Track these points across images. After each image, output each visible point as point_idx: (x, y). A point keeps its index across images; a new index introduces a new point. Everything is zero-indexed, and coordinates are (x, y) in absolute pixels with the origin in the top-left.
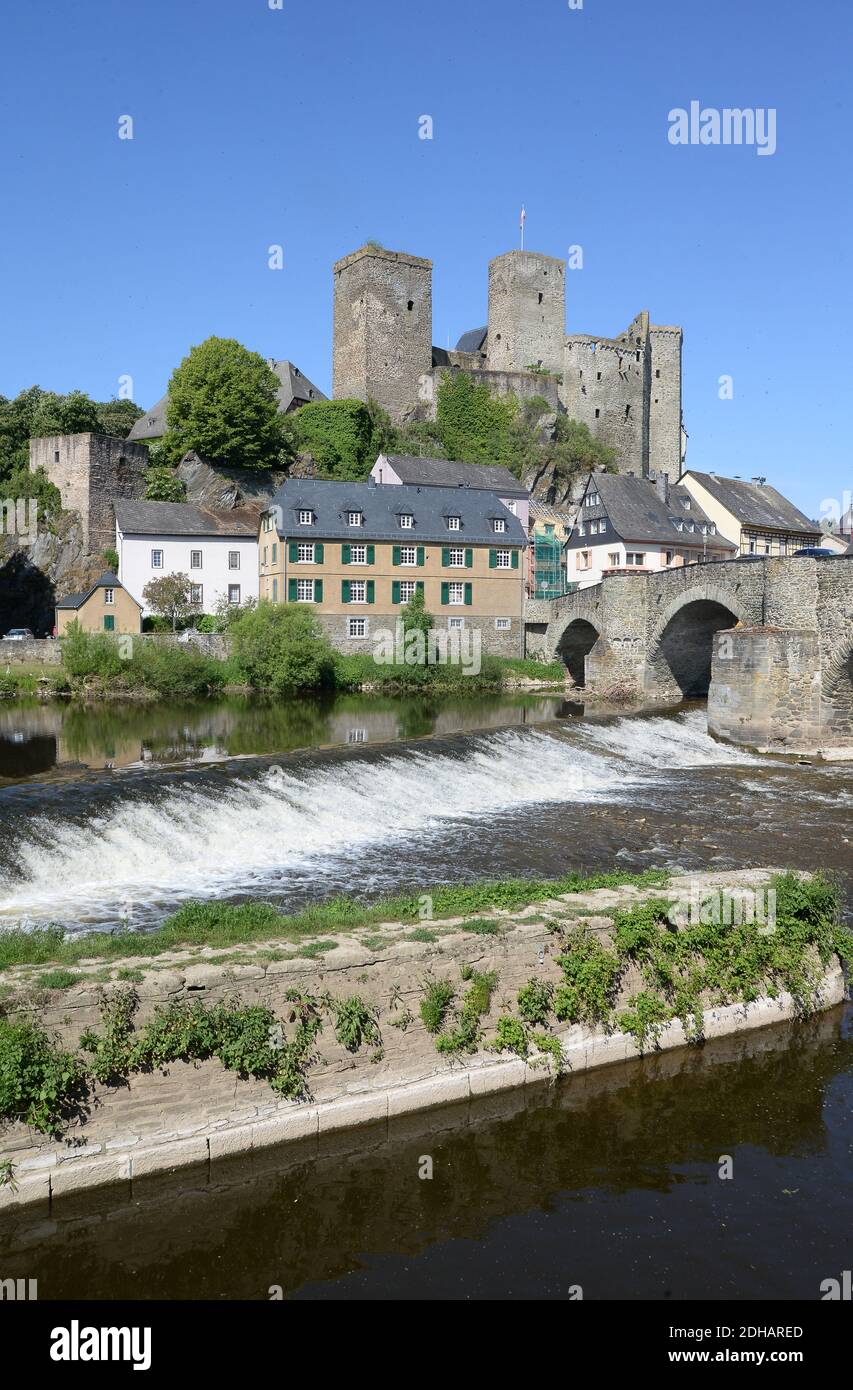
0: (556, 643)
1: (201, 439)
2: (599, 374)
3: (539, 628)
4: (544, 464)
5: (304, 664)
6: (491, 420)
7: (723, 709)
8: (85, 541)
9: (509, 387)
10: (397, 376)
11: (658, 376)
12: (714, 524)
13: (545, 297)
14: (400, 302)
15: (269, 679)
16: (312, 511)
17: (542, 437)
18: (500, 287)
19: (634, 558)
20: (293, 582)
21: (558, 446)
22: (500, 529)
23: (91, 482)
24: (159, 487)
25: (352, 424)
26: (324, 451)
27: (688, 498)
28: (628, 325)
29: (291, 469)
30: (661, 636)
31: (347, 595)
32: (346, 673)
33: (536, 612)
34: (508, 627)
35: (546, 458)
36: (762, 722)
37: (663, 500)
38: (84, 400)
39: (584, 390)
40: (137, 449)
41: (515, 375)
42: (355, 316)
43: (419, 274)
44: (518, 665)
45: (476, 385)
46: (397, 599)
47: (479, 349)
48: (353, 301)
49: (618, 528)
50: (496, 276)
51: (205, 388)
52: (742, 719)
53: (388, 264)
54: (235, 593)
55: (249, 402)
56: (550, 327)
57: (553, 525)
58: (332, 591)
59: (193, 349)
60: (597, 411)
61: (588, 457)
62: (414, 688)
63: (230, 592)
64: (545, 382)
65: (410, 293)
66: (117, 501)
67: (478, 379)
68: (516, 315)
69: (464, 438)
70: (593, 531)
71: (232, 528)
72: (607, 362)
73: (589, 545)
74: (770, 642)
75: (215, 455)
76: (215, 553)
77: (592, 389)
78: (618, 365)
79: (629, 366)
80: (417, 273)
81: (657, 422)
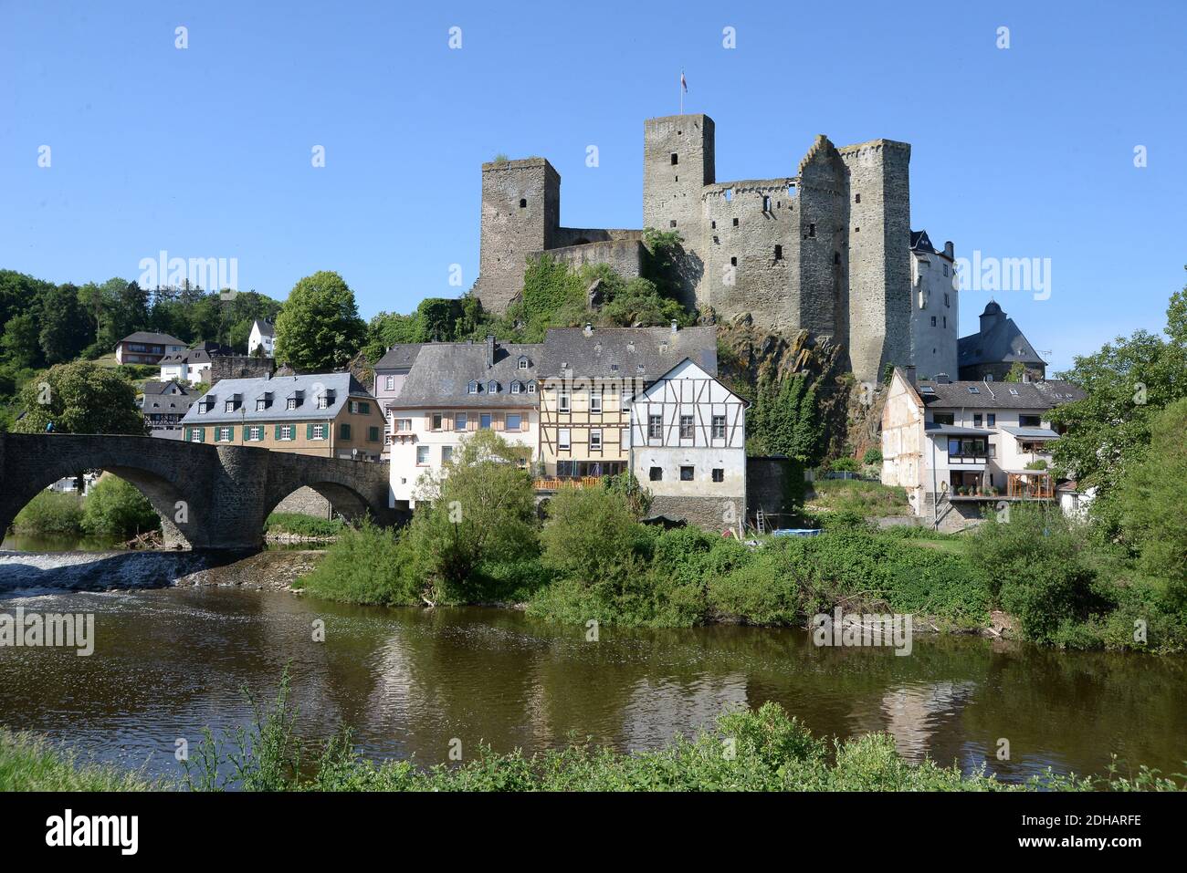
9: (583, 259)
11: (858, 200)
13: (679, 156)
14: (514, 202)
22: (323, 406)
43: (532, 173)
45: (556, 263)
53: (501, 173)
56: (684, 184)
60: (735, 259)
65: (521, 192)
67: (558, 257)
72: (745, 206)
77: (727, 237)
78: (762, 205)
79: (779, 203)
80: (530, 173)
81: (858, 253)
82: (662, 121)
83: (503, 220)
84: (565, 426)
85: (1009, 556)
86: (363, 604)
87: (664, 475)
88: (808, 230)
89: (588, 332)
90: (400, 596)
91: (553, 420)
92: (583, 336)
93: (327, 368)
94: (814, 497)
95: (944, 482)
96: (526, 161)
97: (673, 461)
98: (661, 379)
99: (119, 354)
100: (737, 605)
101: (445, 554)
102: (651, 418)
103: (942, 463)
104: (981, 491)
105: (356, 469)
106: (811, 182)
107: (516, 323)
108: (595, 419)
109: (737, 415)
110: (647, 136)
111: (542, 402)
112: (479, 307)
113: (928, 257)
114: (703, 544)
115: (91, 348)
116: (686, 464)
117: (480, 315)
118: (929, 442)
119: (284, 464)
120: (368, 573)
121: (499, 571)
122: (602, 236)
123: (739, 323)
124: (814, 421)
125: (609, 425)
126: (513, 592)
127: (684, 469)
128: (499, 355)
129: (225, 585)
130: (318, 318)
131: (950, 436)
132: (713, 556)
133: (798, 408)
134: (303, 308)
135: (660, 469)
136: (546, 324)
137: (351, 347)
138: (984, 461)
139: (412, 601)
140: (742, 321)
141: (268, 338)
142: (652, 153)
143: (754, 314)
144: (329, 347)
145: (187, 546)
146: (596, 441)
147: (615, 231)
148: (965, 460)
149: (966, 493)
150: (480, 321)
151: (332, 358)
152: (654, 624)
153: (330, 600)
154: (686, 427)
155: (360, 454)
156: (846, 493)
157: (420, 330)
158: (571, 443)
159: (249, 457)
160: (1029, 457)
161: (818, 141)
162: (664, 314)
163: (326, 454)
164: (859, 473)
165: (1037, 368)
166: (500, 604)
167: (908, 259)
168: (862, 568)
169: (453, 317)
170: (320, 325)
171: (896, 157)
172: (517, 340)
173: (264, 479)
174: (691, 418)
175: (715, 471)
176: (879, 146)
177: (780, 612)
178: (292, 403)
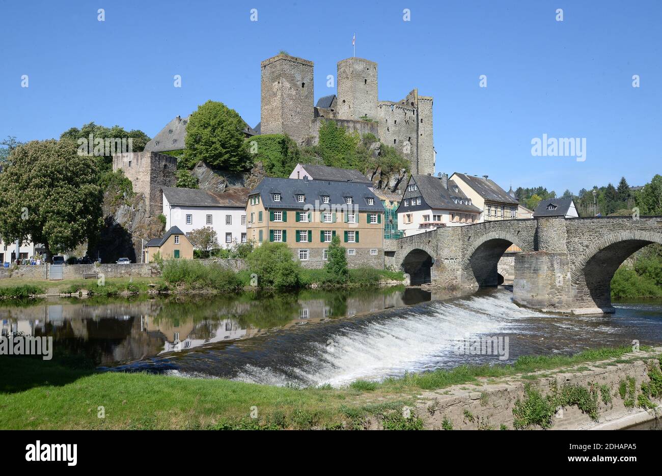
0: (401, 261)
1: (207, 155)
2: (395, 121)
3: (390, 254)
4: (376, 168)
5: (289, 274)
6: (346, 145)
7: (523, 291)
8: (147, 210)
9: (355, 128)
10: (297, 122)
11: (422, 122)
12: (470, 200)
13: (368, 81)
14: (298, 83)
15: (271, 282)
16: (280, 194)
17: (373, 154)
18: (345, 76)
19: (437, 217)
20: (272, 232)
21: (381, 159)
22: (371, 203)
23: (151, 178)
24: (184, 181)
25: (279, 147)
26: (268, 162)
27: (457, 187)
28: (406, 96)
29: (252, 171)
30: (471, 257)
31: (298, 238)
32: (304, 278)
33: (390, 245)
34: (376, 254)
35: (377, 165)
36: (543, 297)
37: (446, 188)
38: (122, 131)
39: (388, 129)
40: (172, 160)
41: (358, 122)
42: (275, 90)
43: (307, 69)
44: (384, 273)
45: (338, 127)
46: (323, 240)
47: (330, 107)
48: (274, 82)
49: (428, 202)
50: (342, 70)
51: (210, 129)
52: (533, 296)
53: (292, 63)
54: (229, 237)
55: (232, 136)
56: (371, 96)
57: (385, 200)
58: (291, 236)
59: (200, 107)
60: (395, 140)
61: (397, 165)
62: (338, 286)
63: (226, 237)
64: (372, 125)
65: (303, 79)
66: (164, 188)
67: (339, 124)
68: (353, 90)
69: (333, 155)
70: (413, 203)
71: (226, 202)
72: (399, 115)
73: (410, 211)
74: (545, 259)
75: (215, 163)
76: (219, 216)
77: (392, 129)
78: (404, 117)
79: (410, 117)
81: (422, 145)
82: (361, 60)
83: (293, 92)
91: (487, 219)
110: (354, 66)
111: (485, 210)
142: (357, 75)
176: (431, 100)
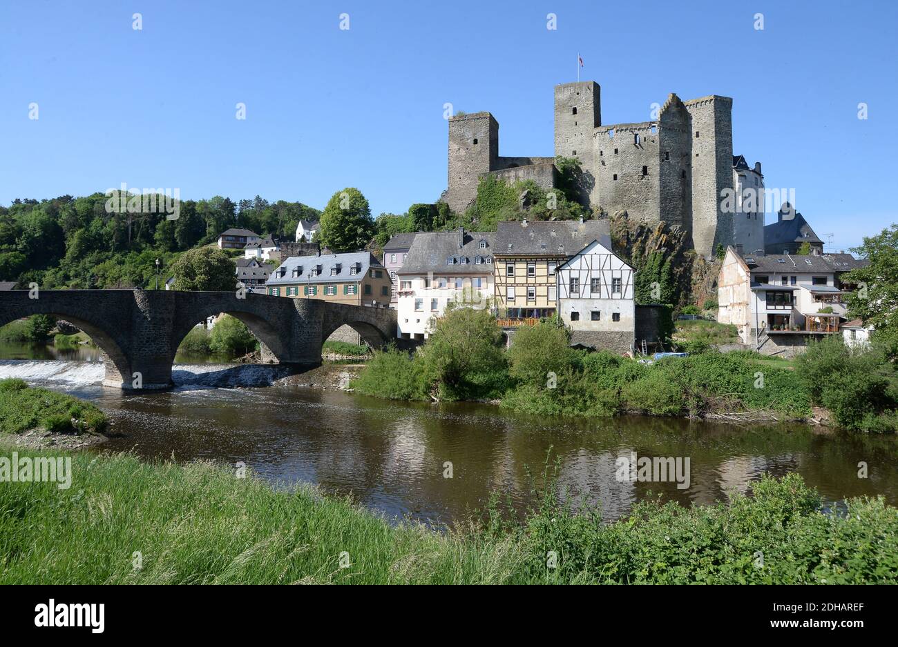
2: (617, 150)
10: (467, 183)
11: (697, 136)
13: (578, 109)
14: (469, 141)
16: (282, 272)
27: (486, 241)
39: (603, 163)
45: (498, 180)
60: (615, 176)
65: (474, 134)
77: (611, 161)
78: (634, 140)
79: (645, 138)
80: (480, 122)
81: (698, 170)
82: (566, 87)
83: (463, 152)
84: (512, 285)
85: (827, 371)
86: (393, 399)
87: (581, 317)
88: (664, 156)
89: (524, 224)
90: (417, 395)
91: (504, 281)
92: (521, 226)
93: (353, 249)
94: (675, 332)
95: (763, 322)
96: (477, 114)
97: (586, 308)
98: (578, 254)
99: (220, 242)
100: (642, 403)
101: (446, 368)
102: (572, 280)
103: (763, 309)
104: (788, 328)
105: (377, 313)
106: (667, 124)
107: (472, 219)
108: (531, 280)
109: (629, 278)
110: (556, 96)
111: (496, 270)
112: (448, 210)
113: (745, 172)
114: (614, 362)
115: (203, 240)
116: (595, 310)
117: (449, 215)
118: (753, 295)
119: (333, 310)
120: (396, 380)
121: (478, 379)
122: (526, 161)
123: (619, 218)
124: (670, 282)
125: (540, 285)
126: (489, 392)
127: (593, 313)
128: (467, 239)
129: (302, 385)
130: (346, 218)
131: (767, 291)
132: (622, 370)
133: (659, 273)
134: (336, 211)
135: (578, 313)
136: (492, 219)
137: (367, 235)
138: (790, 307)
139: (424, 398)
140: (621, 216)
141: (308, 231)
142: (560, 107)
143: (629, 211)
144: (354, 236)
145: (276, 361)
146: (531, 295)
147: (534, 158)
148: (778, 307)
149: (779, 329)
150: (449, 218)
151: (355, 243)
152: (588, 414)
153: (371, 396)
154: (595, 285)
155: (378, 304)
156: (696, 329)
157: (410, 224)
158: (515, 296)
159: (313, 305)
160: (820, 305)
161: (670, 97)
162: (570, 212)
163: (356, 303)
164: (700, 315)
165: (818, 245)
166: (481, 400)
167: (732, 174)
168: (724, 378)
169: (431, 215)
170: (347, 222)
171: (723, 106)
172: (474, 229)
173: (322, 320)
174: (598, 279)
175: (614, 314)
176: (712, 100)
177: (671, 407)
178: (334, 271)
